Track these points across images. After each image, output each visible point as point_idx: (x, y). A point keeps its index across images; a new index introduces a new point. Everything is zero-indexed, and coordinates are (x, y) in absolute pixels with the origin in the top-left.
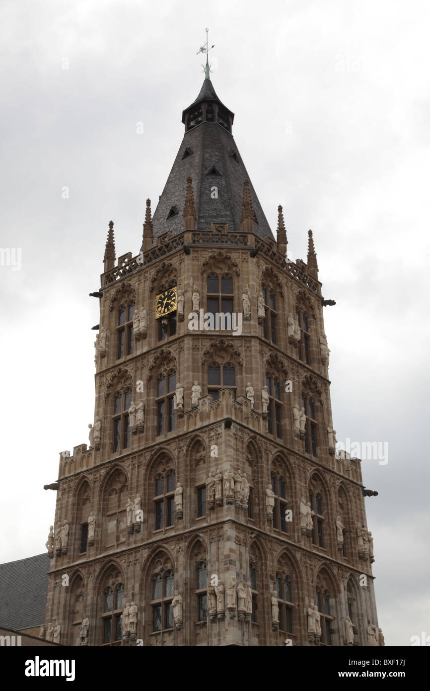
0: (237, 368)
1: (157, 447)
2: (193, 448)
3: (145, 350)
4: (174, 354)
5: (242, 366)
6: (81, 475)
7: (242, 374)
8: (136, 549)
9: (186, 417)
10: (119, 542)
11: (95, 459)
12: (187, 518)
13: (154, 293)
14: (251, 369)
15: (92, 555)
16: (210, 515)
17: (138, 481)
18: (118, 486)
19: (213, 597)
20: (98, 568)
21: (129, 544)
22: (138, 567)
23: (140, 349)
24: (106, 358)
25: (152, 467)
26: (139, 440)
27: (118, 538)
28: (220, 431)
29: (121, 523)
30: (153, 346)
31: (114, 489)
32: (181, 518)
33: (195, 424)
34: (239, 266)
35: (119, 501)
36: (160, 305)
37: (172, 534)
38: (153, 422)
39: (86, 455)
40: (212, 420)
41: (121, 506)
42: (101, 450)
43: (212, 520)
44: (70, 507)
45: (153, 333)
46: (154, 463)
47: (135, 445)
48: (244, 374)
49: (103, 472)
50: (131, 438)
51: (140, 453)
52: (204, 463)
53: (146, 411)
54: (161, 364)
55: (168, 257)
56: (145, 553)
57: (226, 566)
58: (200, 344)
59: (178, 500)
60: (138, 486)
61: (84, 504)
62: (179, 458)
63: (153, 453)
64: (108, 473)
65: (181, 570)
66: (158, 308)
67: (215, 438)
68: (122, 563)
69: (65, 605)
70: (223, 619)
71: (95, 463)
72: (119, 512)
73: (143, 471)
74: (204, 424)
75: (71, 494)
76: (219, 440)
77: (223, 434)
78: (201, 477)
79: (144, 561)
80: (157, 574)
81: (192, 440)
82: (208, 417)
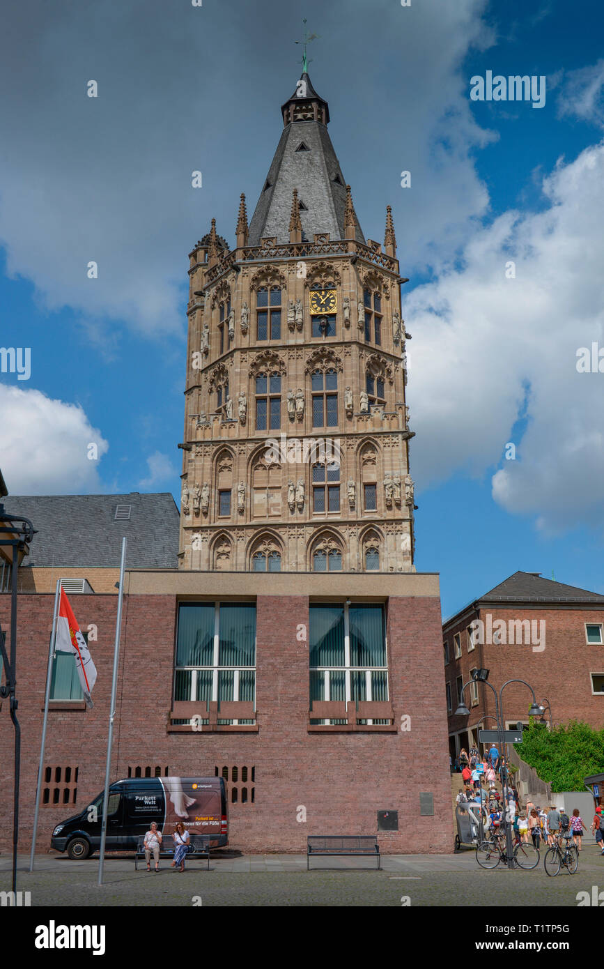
2: (364, 449)
3: (301, 342)
6: (222, 444)
8: (300, 525)
9: (355, 419)
10: (270, 515)
11: (240, 431)
12: (358, 508)
13: (309, 288)
15: (239, 520)
16: (384, 511)
20: (251, 533)
21: (289, 519)
22: (302, 543)
23: (293, 338)
24: (248, 336)
27: (268, 510)
28: (395, 440)
29: (272, 498)
30: (309, 341)
31: (262, 465)
33: (366, 427)
35: (268, 477)
36: (315, 302)
37: (339, 518)
38: (310, 413)
39: (229, 425)
40: (386, 429)
41: (271, 481)
42: (247, 424)
43: (388, 514)
44: (207, 470)
45: (309, 328)
47: (291, 429)
49: (250, 445)
50: (286, 423)
52: (375, 464)
54: (321, 360)
55: (329, 258)
56: (310, 530)
57: (405, 556)
61: (221, 471)
62: (347, 453)
64: (255, 450)
65: (352, 552)
66: (313, 304)
67: (391, 445)
68: (281, 533)
69: (209, 559)
71: (239, 435)
72: (269, 488)
74: (377, 430)
75: (209, 459)
76: (395, 449)
77: (400, 444)
78: (371, 475)
79: (308, 537)
80: (320, 550)
81: (363, 441)
82: (382, 425)
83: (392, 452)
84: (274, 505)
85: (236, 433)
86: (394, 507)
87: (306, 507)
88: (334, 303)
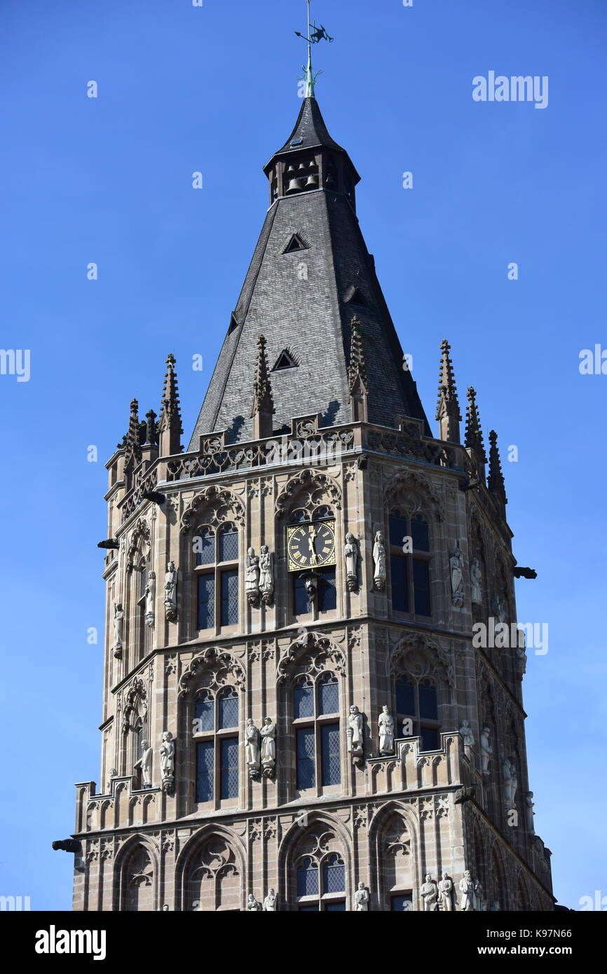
0: (441, 688)
1: (308, 811)
3: (271, 627)
4: (336, 647)
5: (450, 687)
6: (132, 834)
7: (450, 702)
9: (370, 768)
11: (164, 808)
13: (284, 521)
14: (465, 694)
17: (265, 865)
18: (215, 865)
23: (258, 621)
24: (177, 624)
25: (295, 845)
26: (266, 791)
31: (205, 870)
33: (389, 784)
34: (442, 503)
35: (219, 892)
36: (297, 547)
38: (290, 762)
41: (222, 900)
42: (177, 794)
45: (287, 597)
46: (298, 838)
47: (254, 798)
48: (454, 703)
49: (184, 835)
50: (248, 785)
51: (268, 815)
52: (406, 853)
53: (277, 741)
54: (305, 660)
58: (388, 639)
62: (356, 837)
63: (297, 820)
64: (193, 841)
66: (295, 553)
67: (435, 814)
71: (163, 816)
73: (275, 848)
74: (410, 787)
78: (401, 877)
81: (384, 811)
82: (418, 778)
88: (330, 546)
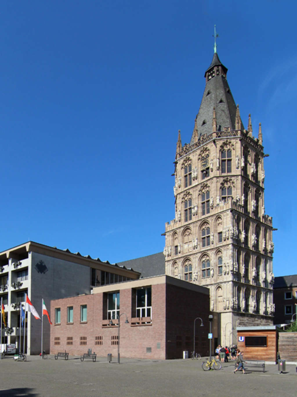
0: (233, 188)
1: (203, 220)
2: (217, 219)
3: (197, 184)
4: (209, 185)
6: (174, 230)
7: (235, 191)
8: (196, 254)
9: (214, 208)
11: (179, 224)
12: (215, 243)
13: (200, 160)
15: (179, 255)
16: (223, 242)
17: (196, 232)
18: (188, 233)
19: (225, 267)
20: (183, 259)
21: (193, 252)
22: (197, 259)
23: (195, 183)
24: (181, 188)
25: (201, 227)
26: (196, 218)
27: (189, 250)
28: (228, 213)
29: (190, 246)
30: (200, 182)
31: (186, 234)
32: (213, 244)
33: (218, 211)
34: (234, 145)
35: (188, 238)
37: (209, 248)
38: (200, 211)
39: (175, 223)
40: (225, 209)
41: (189, 240)
42: (181, 221)
43: (224, 243)
44: (171, 241)
45: (200, 176)
46: (202, 225)
47: (194, 219)
49: (182, 229)
50: (193, 217)
51: (196, 222)
52: (221, 224)
54: (204, 189)
55: (206, 144)
56: (200, 255)
58: (219, 180)
59: (211, 237)
60: (196, 233)
61: (175, 239)
62: (211, 223)
63: (201, 222)
64: (184, 229)
65: (213, 260)
67: (226, 215)
68: (191, 257)
69: (171, 270)
70: (228, 274)
72: (189, 242)
73: (197, 228)
74: (222, 211)
75: (171, 237)
76: (228, 216)
77: (229, 214)
78: (220, 229)
79: (199, 257)
80: (204, 261)
81: (217, 217)
82: (223, 208)
83: (226, 218)
84: (190, 248)
85: (178, 225)
86: (227, 240)
87: (198, 246)
88: (208, 163)
